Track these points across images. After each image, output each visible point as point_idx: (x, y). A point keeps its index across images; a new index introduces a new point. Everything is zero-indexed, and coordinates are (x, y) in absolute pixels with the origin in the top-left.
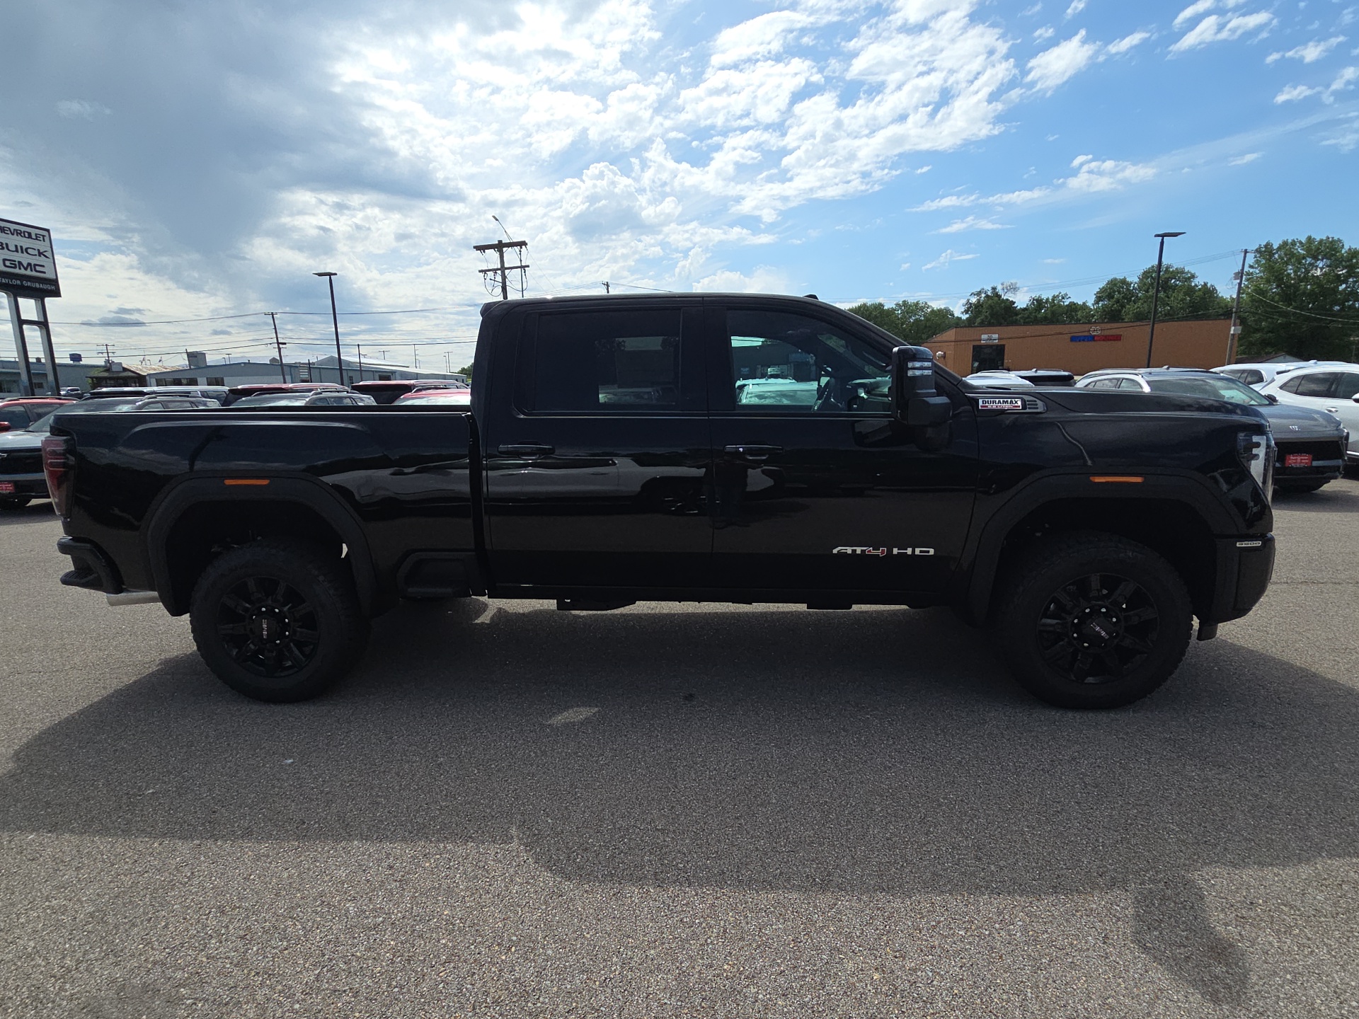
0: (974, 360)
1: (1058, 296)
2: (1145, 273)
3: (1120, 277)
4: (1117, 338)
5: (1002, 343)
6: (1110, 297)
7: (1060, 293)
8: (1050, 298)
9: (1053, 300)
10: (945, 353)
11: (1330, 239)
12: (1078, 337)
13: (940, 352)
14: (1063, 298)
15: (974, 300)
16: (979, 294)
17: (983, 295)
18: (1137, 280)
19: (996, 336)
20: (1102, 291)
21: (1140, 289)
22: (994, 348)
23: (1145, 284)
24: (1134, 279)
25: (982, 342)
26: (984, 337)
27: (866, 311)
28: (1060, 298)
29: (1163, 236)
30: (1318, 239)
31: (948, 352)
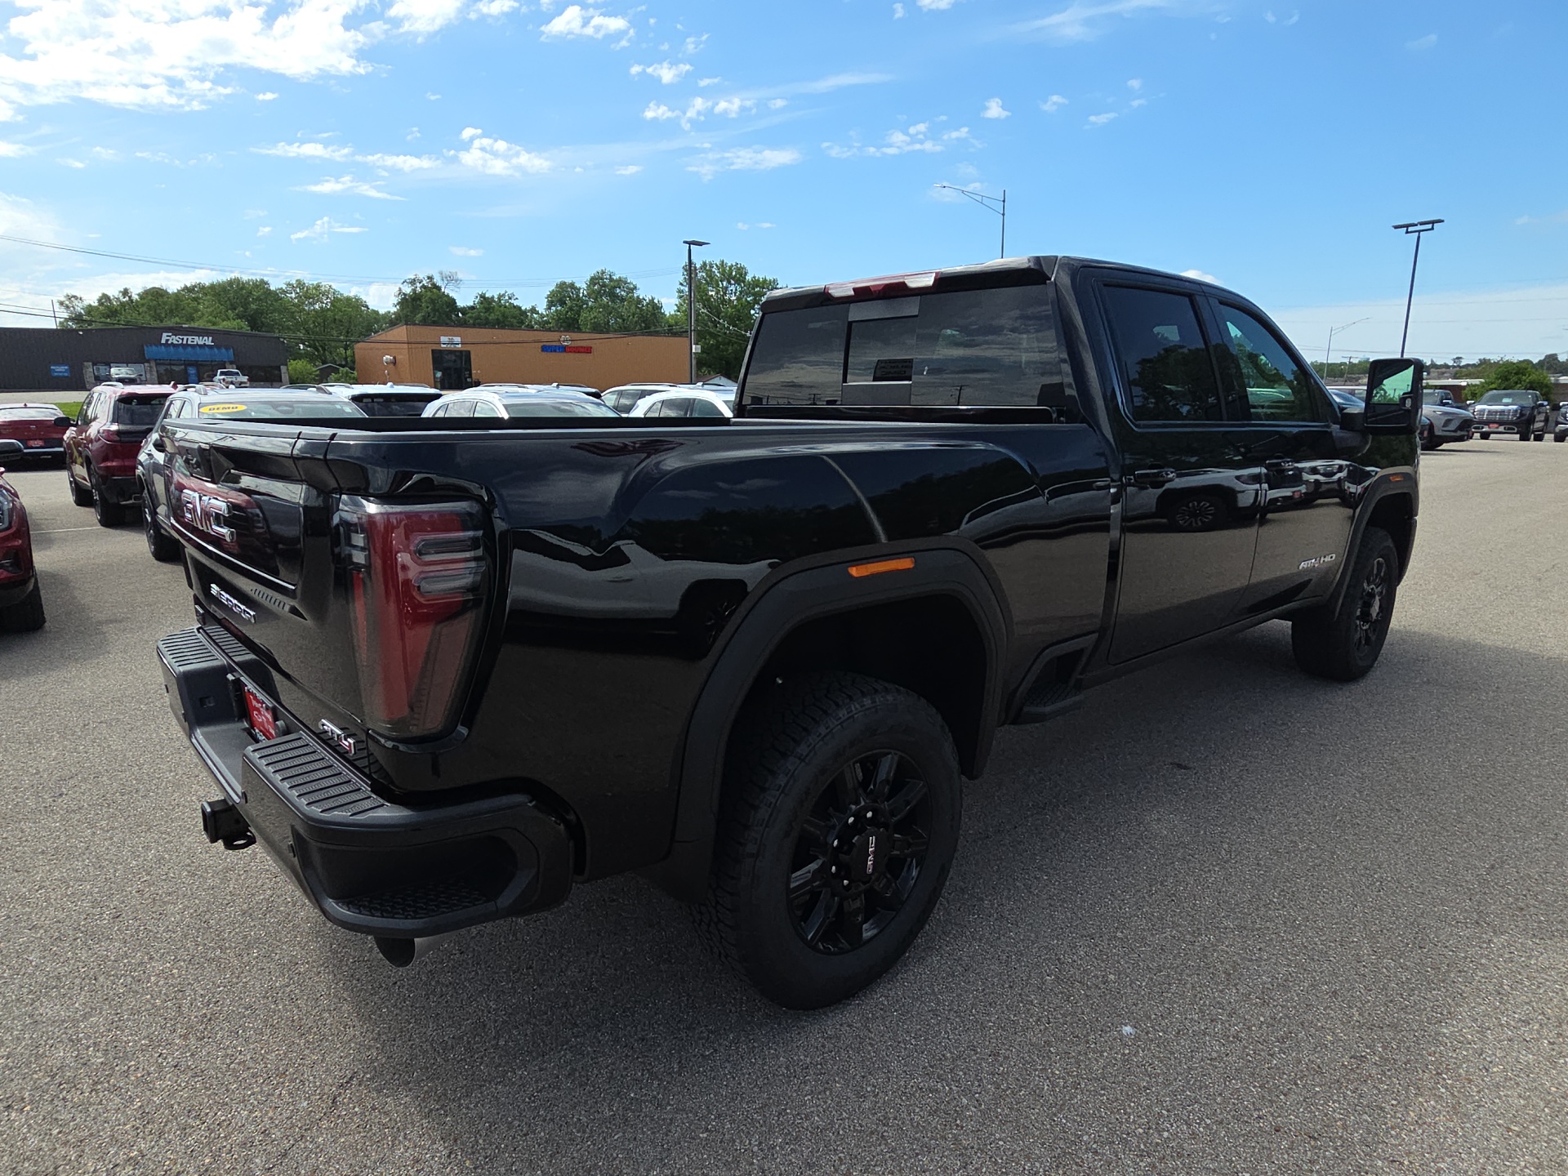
0: (436, 368)
1: (504, 295)
2: (592, 279)
3: (568, 281)
4: (588, 350)
5: (465, 349)
6: (563, 303)
7: (506, 292)
8: (496, 297)
9: (499, 299)
10: (395, 358)
11: (739, 266)
12: (549, 346)
13: (389, 357)
14: (510, 298)
15: (408, 290)
16: (413, 282)
17: (418, 285)
18: (585, 286)
19: (457, 339)
20: (552, 294)
21: (589, 295)
22: (458, 354)
23: (593, 291)
24: (582, 284)
25: (443, 346)
26: (444, 339)
27: (242, 289)
28: (507, 298)
29: (690, 243)
30: (729, 264)
31: (399, 357)
